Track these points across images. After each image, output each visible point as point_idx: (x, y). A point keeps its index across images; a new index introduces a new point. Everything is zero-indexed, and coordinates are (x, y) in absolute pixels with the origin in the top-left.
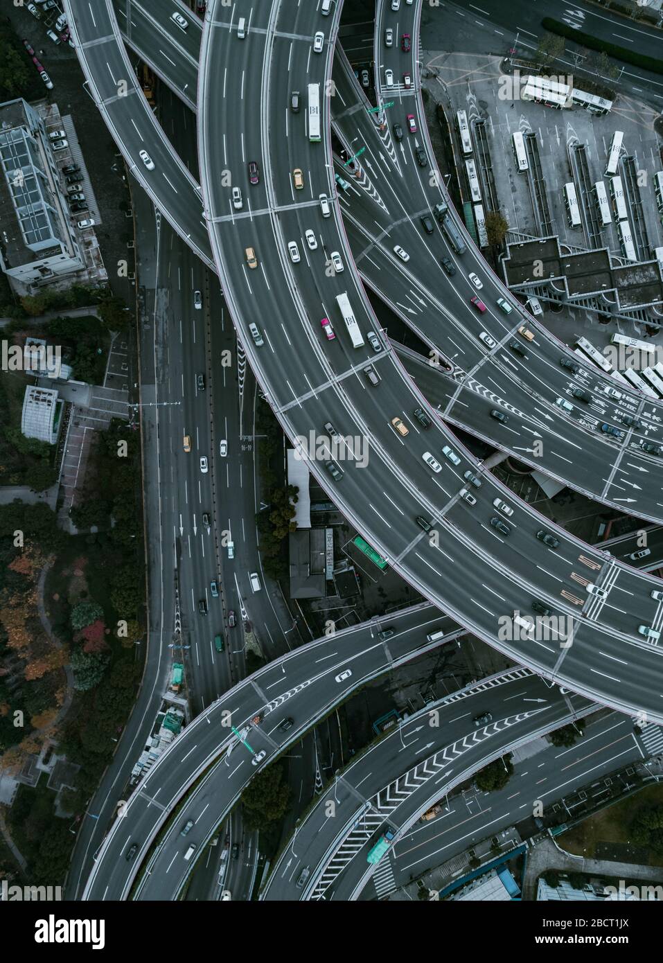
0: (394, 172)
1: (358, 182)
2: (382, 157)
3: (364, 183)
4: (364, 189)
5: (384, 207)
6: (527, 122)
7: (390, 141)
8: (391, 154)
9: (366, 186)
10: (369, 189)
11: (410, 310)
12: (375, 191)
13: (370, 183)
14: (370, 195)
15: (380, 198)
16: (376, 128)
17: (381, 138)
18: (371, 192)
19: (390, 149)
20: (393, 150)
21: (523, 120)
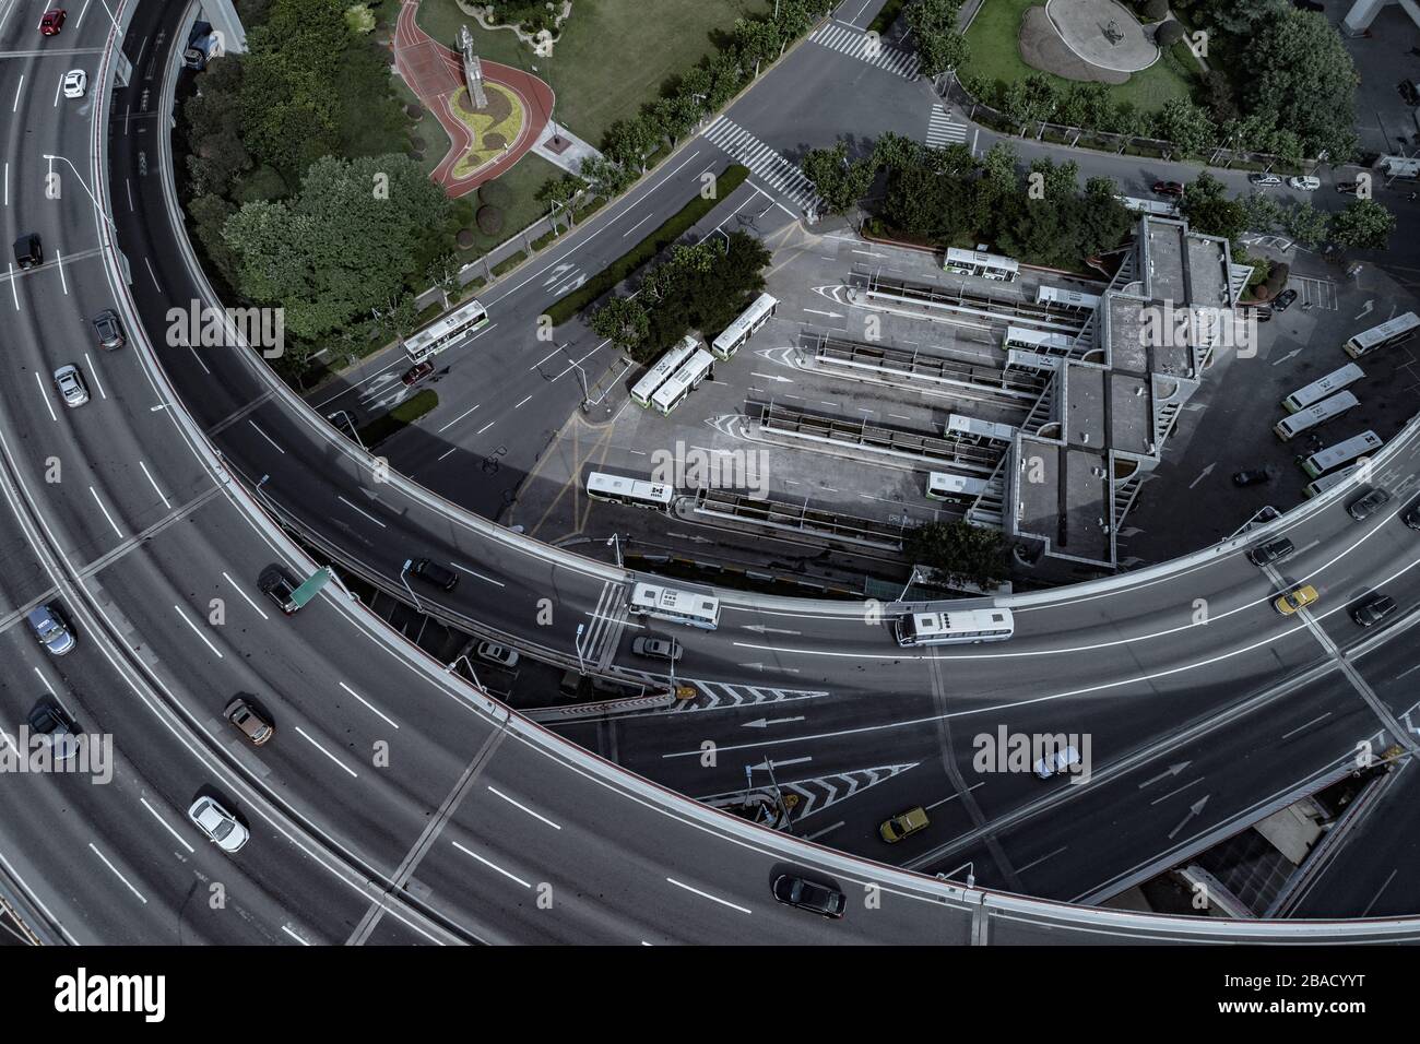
0: (808, 708)
1: (806, 813)
2: (762, 723)
3: (812, 797)
4: (829, 802)
5: (895, 769)
6: (723, 418)
7: (725, 686)
8: (760, 697)
9: (821, 794)
10: (833, 790)
11: (1197, 807)
12: (844, 776)
13: (819, 781)
14: (849, 794)
15: (868, 772)
16: (679, 710)
17: (711, 707)
18: (843, 787)
19: (748, 697)
20: (752, 690)
21: (717, 423)
